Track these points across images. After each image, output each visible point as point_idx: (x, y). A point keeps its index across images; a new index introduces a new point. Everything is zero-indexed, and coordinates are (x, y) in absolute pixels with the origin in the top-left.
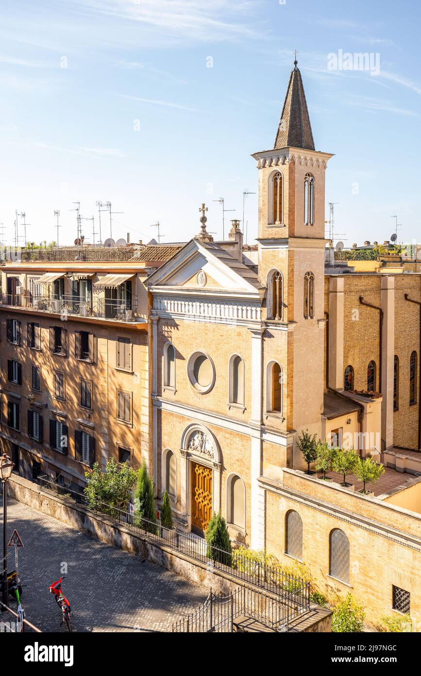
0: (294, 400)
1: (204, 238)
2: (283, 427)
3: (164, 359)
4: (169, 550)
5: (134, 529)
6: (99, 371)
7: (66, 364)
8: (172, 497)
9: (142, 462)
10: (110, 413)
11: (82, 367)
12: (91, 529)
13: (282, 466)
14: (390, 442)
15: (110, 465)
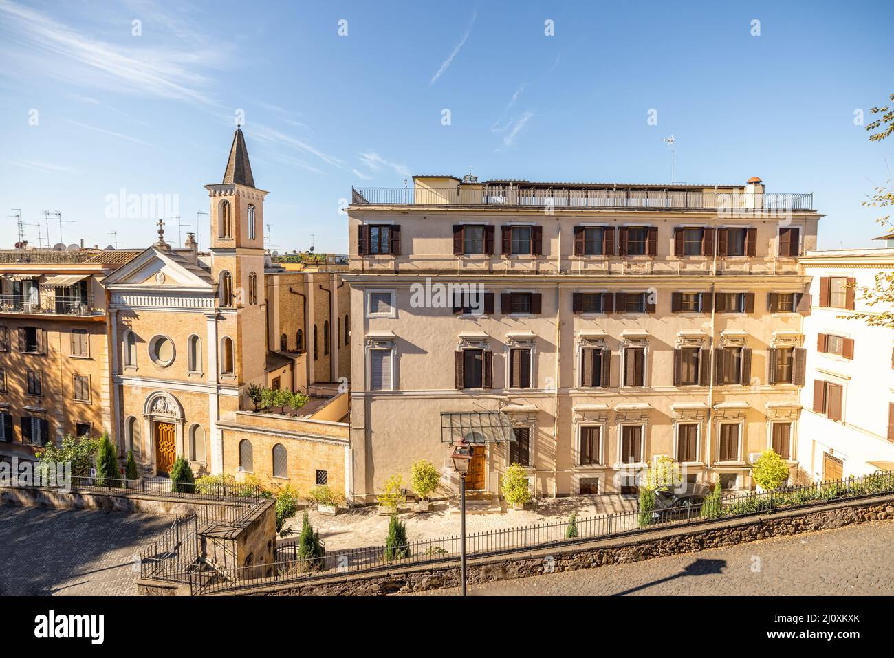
0: (243, 362)
1: (162, 246)
2: (236, 383)
4: (135, 496)
5: (97, 489)
6: (49, 360)
7: (7, 359)
8: (137, 453)
9: (103, 431)
10: (64, 396)
11: (28, 360)
12: (47, 501)
13: (235, 410)
14: (312, 380)
15: (67, 441)
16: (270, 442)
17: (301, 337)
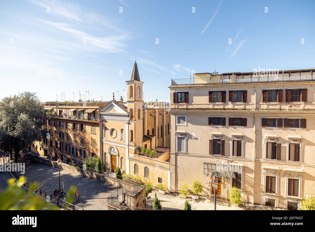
0: (136, 138)
1: (114, 101)
2: (134, 145)
3: (104, 130)
4: (106, 177)
5: (97, 173)
6: (86, 134)
7: (76, 132)
8: (106, 163)
9: (98, 156)
10: (89, 144)
11: (81, 133)
12: (85, 175)
13: (133, 154)
14: (157, 146)
15: (90, 158)
16: (144, 166)
17: (153, 131)
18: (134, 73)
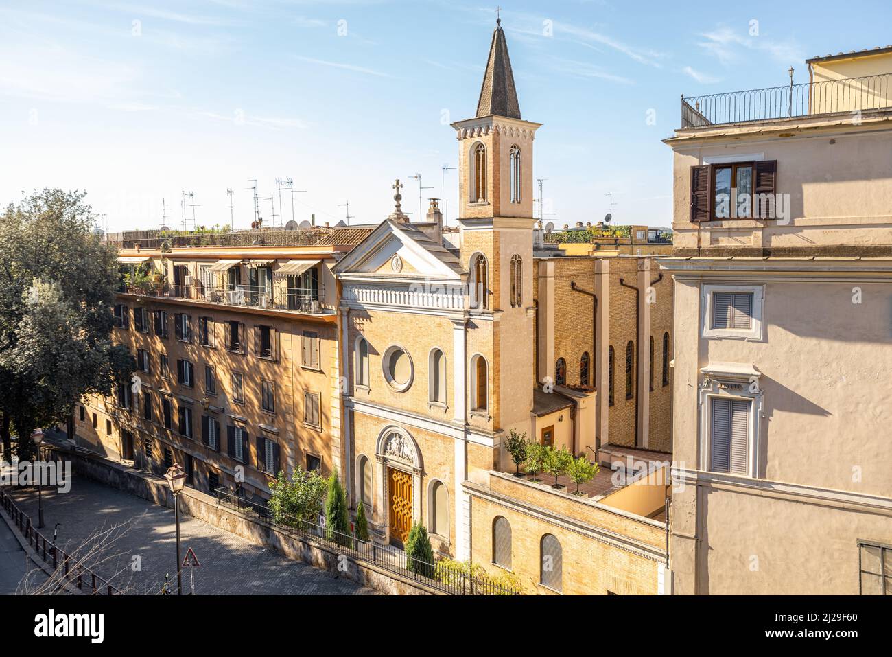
0: (501, 396)
1: (399, 218)
2: (489, 427)
3: (356, 355)
4: (365, 564)
5: (326, 543)
6: (282, 370)
7: (244, 362)
8: (367, 507)
9: (333, 469)
10: (295, 416)
11: (262, 366)
12: (278, 545)
13: (489, 469)
14: (605, 439)
15: (298, 475)
16: (537, 528)
17: (587, 364)
18: (490, 83)
